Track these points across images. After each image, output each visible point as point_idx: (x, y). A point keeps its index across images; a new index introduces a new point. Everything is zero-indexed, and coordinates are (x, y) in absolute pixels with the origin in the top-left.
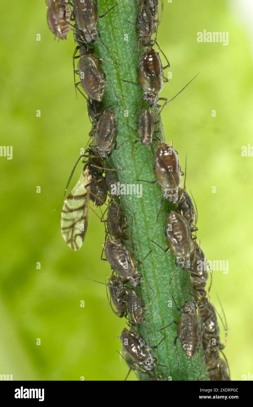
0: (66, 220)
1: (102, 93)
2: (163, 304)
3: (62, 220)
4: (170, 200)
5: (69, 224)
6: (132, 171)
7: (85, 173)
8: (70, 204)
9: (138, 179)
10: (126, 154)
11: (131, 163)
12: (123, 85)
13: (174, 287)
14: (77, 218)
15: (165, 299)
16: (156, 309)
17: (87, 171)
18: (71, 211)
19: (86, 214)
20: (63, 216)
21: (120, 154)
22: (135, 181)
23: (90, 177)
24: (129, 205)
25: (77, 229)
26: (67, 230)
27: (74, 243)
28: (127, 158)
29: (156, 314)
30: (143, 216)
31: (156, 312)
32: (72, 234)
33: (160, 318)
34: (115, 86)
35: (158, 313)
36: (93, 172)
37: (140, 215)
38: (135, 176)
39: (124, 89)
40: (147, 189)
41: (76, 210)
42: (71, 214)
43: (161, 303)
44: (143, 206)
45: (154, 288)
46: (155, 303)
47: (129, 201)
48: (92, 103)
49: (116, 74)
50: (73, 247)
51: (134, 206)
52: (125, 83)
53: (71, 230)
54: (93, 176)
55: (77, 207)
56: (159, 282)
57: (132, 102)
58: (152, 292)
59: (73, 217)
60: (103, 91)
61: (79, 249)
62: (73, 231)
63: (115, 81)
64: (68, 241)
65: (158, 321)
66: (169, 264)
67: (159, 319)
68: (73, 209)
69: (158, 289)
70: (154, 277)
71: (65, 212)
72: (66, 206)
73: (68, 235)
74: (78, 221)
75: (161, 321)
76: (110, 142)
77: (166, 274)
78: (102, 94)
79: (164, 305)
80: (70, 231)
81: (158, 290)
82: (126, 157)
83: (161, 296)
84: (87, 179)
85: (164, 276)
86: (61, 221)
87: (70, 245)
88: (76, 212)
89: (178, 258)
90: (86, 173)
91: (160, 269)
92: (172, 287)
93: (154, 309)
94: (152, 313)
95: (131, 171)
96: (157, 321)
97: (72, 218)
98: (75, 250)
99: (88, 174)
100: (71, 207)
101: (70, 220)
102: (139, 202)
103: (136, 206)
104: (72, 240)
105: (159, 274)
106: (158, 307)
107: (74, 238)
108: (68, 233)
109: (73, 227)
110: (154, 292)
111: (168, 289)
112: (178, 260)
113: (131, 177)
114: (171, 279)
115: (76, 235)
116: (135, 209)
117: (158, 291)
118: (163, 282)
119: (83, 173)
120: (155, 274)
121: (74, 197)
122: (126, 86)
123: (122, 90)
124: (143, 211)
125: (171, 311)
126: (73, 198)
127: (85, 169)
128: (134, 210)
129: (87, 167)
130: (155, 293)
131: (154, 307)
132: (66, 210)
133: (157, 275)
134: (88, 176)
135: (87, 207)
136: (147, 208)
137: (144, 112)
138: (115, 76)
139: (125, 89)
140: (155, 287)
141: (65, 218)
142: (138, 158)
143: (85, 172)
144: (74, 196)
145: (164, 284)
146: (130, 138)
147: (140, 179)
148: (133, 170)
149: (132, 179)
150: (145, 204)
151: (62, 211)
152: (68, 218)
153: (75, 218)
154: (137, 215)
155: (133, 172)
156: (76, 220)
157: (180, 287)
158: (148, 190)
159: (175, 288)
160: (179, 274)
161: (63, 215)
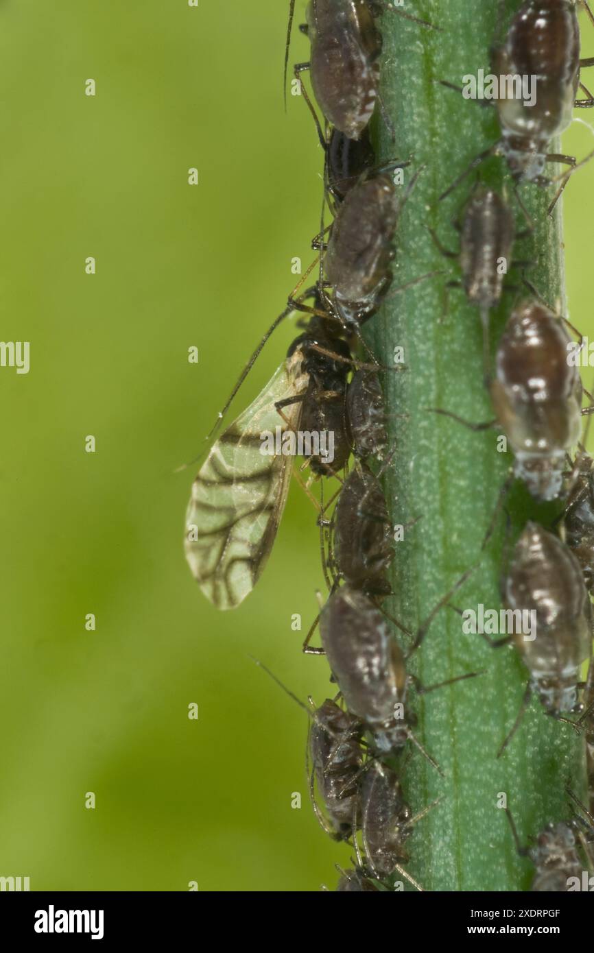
0: (204, 507)
1: (363, 111)
2: (468, 818)
3: (192, 505)
4: (533, 489)
5: (216, 521)
6: (427, 378)
7: (290, 366)
8: (226, 459)
9: (443, 407)
10: (415, 322)
11: (428, 354)
12: (438, 96)
13: (510, 769)
14: (245, 505)
15: (476, 802)
16: (445, 832)
17: (297, 358)
18: (227, 480)
19: (276, 494)
20: (197, 494)
21: (400, 319)
22: (430, 413)
23: (303, 381)
24: (404, 486)
25: (237, 540)
26: (206, 541)
27: (221, 584)
28: (418, 336)
29: (442, 848)
30: (440, 527)
31: (443, 841)
32: (221, 554)
33: (452, 863)
34: (413, 95)
35: (449, 844)
36: (313, 364)
37: (432, 523)
38: (432, 396)
39: (439, 111)
40: (465, 443)
41: (242, 479)
42: (225, 490)
43: (460, 816)
44: (444, 496)
45: (445, 763)
46: (445, 809)
47: (407, 472)
48: (328, 142)
49: (421, 58)
50: (216, 598)
51: (419, 490)
52: (446, 90)
53: (219, 542)
54: (315, 377)
55: (248, 471)
56: (464, 745)
57: (460, 156)
58: (439, 774)
59: (231, 500)
60: (371, 106)
61: (236, 606)
62: (224, 544)
63: (414, 78)
64: (204, 577)
65: (445, 871)
66: (507, 693)
67: (447, 865)
68: (235, 476)
69: (456, 766)
70: (450, 725)
71: (206, 483)
72: (214, 464)
73: (206, 556)
74: (244, 516)
75: (453, 873)
76: (367, 274)
77: (492, 723)
78: (366, 118)
79: (472, 824)
80: (213, 545)
81: (458, 771)
82: (414, 330)
83: (465, 793)
84: (294, 385)
85: (482, 728)
86: (188, 509)
87: (206, 590)
88: (240, 487)
89: (536, 674)
90: (294, 368)
91: (475, 703)
92: (505, 768)
93: (437, 829)
94: (430, 841)
95: (424, 376)
96: (442, 872)
97: (227, 504)
98: (224, 606)
99: (299, 368)
100: (228, 468)
101: (220, 510)
102: (433, 481)
103: (424, 493)
104: (217, 574)
105: (468, 718)
106: (451, 825)
107: (224, 569)
108: (206, 552)
109: (225, 532)
110: (443, 775)
111: (490, 772)
112: (536, 684)
113: (423, 399)
114: (505, 743)
115: (234, 561)
116: (418, 500)
117: (455, 773)
118: (477, 749)
119: (284, 365)
120: (454, 718)
121: (244, 437)
122: (447, 101)
123: (433, 112)
124: (443, 512)
125: (491, 846)
126: (241, 440)
127: (291, 352)
128: (416, 504)
129: (299, 347)
130: (445, 779)
131: (438, 822)
132: (214, 478)
133: (459, 721)
134: (298, 376)
135: (281, 474)
136: (458, 503)
137: (484, 196)
138: (417, 62)
139: (443, 110)
140: (449, 760)
141: (204, 501)
142: (452, 341)
143: (290, 361)
144: (243, 435)
145: (479, 754)
146: (436, 270)
147: (449, 408)
148: (431, 376)
149: (424, 403)
150: (453, 491)
151: (198, 479)
152: (214, 502)
153: (238, 506)
154: (423, 521)
155: (429, 384)
156: (240, 513)
157: (534, 772)
158: (469, 447)
159: (515, 772)
160: (534, 730)
161: (197, 491)
